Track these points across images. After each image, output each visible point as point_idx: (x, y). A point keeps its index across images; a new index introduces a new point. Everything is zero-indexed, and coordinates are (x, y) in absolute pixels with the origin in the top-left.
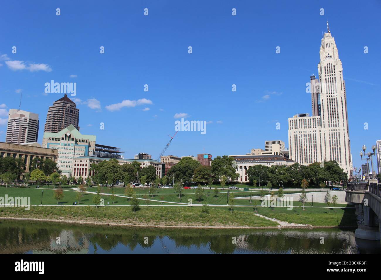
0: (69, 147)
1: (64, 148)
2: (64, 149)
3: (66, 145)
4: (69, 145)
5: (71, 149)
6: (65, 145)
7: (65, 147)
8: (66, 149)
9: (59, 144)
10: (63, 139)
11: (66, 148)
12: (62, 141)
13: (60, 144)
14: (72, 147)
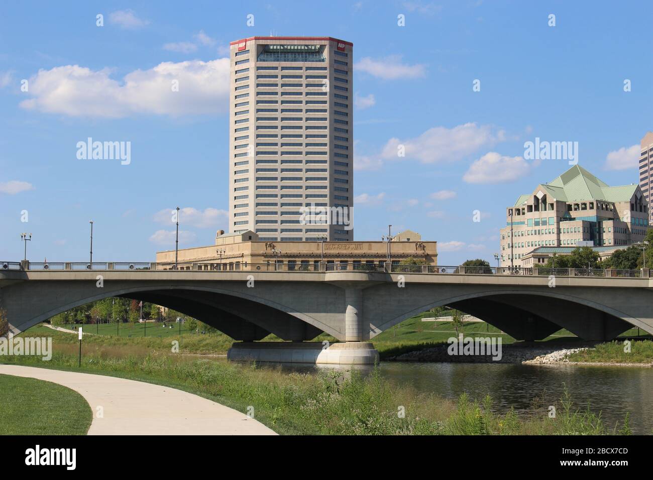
0: (544, 227)
1: (535, 231)
2: (535, 234)
3: (539, 222)
4: (544, 223)
5: (550, 233)
6: (537, 224)
7: (537, 228)
8: (539, 234)
9: (523, 223)
10: (530, 208)
11: (539, 231)
12: (528, 215)
13: (526, 223)
14: (551, 227)
